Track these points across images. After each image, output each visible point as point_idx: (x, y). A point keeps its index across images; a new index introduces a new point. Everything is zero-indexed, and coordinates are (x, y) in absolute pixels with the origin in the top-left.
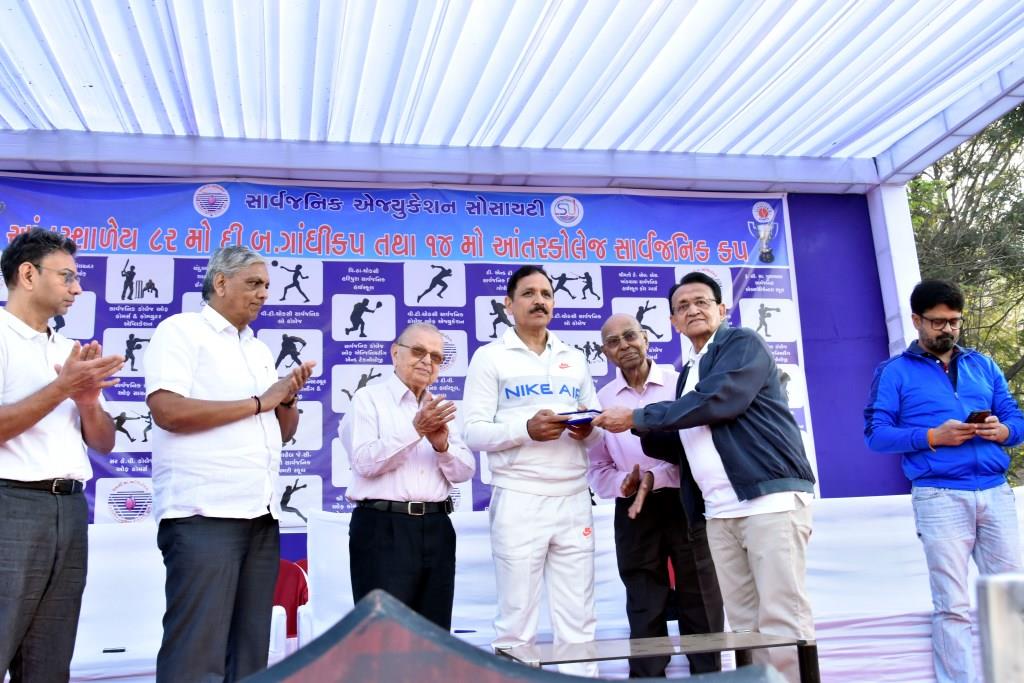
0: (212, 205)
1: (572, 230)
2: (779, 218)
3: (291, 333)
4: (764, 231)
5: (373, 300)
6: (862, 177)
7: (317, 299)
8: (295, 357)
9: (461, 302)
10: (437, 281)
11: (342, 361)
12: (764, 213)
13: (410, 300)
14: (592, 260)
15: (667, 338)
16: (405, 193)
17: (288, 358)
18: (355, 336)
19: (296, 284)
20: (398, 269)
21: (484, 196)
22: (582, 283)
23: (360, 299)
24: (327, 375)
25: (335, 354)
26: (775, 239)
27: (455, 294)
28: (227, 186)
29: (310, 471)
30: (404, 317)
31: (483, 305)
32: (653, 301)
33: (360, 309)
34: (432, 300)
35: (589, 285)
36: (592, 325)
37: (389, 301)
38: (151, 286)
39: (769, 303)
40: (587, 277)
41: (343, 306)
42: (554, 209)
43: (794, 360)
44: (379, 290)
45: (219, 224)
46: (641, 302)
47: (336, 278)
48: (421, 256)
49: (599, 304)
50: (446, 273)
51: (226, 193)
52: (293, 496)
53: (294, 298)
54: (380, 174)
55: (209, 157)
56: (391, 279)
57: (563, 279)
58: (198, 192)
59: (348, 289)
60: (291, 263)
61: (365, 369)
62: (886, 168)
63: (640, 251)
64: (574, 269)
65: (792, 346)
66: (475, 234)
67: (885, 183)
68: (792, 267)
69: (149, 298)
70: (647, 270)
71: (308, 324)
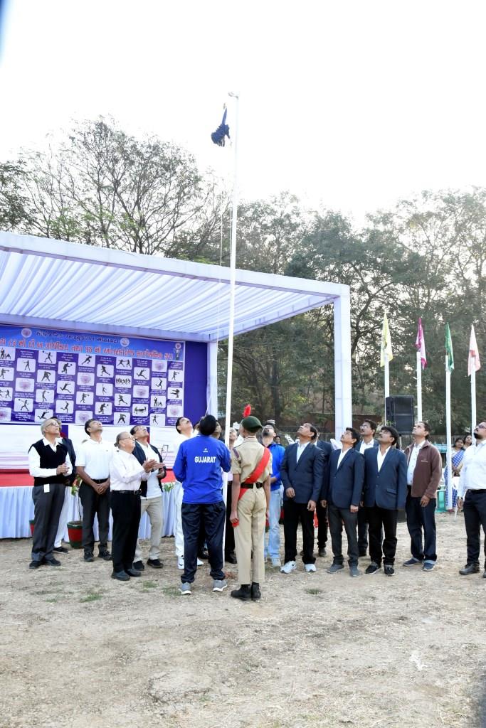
0: (27, 334)
1: (125, 348)
2: (182, 348)
3: (47, 371)
4: (177, 351)
5: (70, 363)
6: (206, 339)
7: (54, 362)
8: (48, 377)
9: (94, 366)
10: (87, 359)
11: (60, 379)
12: (178, 346)
13: (80, 364)
14: (130, 356)
15: (148, 379)
16: (80, 334)
17: (46, 378)
18: (64, 373)
19: (49, 358)
20: (77, 355)
21: (104, 336)
22: (127, 363)
23: (66, 363)
24: (56, 383)
25: (59, 378)
26: (181, 354)
27: (92, 363)
28: (31, 328)
29: (50, 408)
30: (78, 369)
31: (100, 367)
32: (145, 369)
33: (66, 365)
34: (85, 365)
35: (129, 363)
36: (128, 374)
37: (74, 364)
38: (8, 355)
39: (176, 371)
40: (128, 361)
41: (61, 364)
42: (121, 341)
43: (181, 387)
44: (72, 361)
45: (28, 340)
46: (142, 369)
47: (60, 357)
48: (84, 352)
49: (131, 369)
50: (90, 357)
51: (30, 330)
52: (45, 415)
53: (48, 362)
54: (74, 330)
55: (28, 322)
56: (75, 358)
57: (122, 361)
58: (23, 330)
59: (63, 360)
60: (48, 352)
61: (66, 382)
62: (212, 338)
63: (143, 355)
64: (125, 359)
65: (181, 383)
66: (99, 347)
67: (211, 342)
68: (184, 362)
69: (8, 359)
70: (145, 360)
71: (51, 369)
